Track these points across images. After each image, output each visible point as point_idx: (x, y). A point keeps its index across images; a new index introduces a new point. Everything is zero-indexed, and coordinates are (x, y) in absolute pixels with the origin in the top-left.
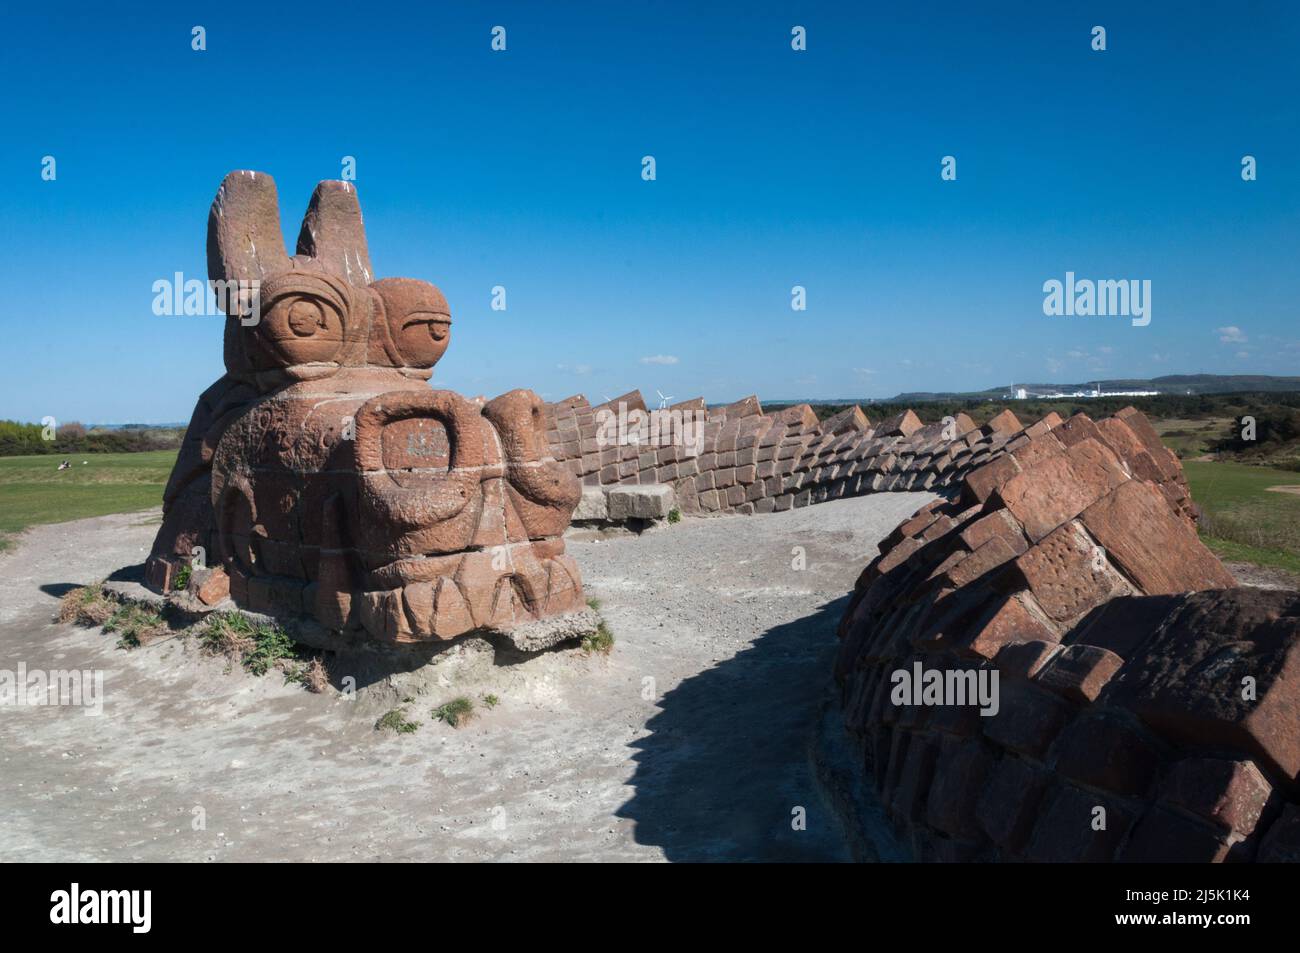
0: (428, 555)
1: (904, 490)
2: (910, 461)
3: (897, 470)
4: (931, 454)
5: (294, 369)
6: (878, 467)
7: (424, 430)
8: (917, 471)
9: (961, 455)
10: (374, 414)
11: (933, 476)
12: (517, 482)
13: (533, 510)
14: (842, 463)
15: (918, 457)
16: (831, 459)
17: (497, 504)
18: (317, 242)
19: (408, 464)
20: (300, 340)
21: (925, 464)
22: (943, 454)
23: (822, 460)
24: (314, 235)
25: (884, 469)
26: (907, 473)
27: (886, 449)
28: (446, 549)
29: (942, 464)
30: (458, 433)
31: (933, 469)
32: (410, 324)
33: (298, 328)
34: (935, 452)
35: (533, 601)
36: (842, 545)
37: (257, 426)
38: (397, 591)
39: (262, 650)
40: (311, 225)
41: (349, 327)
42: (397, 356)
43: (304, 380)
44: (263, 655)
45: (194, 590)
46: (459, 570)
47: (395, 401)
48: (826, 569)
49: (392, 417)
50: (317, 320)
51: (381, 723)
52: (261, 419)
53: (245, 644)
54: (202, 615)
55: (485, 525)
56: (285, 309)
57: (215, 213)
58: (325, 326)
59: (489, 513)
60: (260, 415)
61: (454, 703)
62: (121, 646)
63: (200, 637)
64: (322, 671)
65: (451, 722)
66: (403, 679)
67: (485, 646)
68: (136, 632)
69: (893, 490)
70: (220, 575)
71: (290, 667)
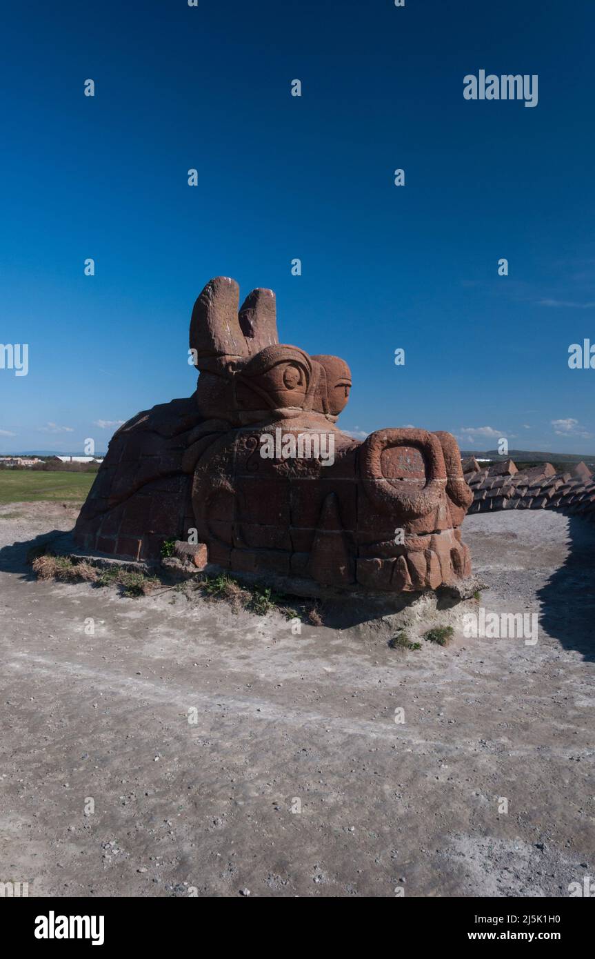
0: (419, 535)
1: (526, 508)
2: (525, 491)
3: (517, 496)
4: (540, 487)
5: (283, 410)
6: (504, 493)
7: (408, 454)
8: (534, 497)
9: (562, 488)
11: (545, 501)
12: (450, 490)
13: (457, 509)
15: (530, 489)
17: (444, 505)
18: (255, 328)
19: (401, 476)
20: (289, 392)
21: (538, 493)
22: (549, 487)
24: (252, 323)
25: (509, 496)
26: (526, 498)
27: (506, 483)
28: (428, 530)
29: (551, 492)
32: (338, 386)
33: (289, 384)
34: (543, 485)
35: (460, 566)
36: (515, 541)
37: (243, 447)
38: (402, 557)
39: (263, 598)
40: (249, 317)
41: (310, 386)
42: (328, 406)
43: (287, 418)
44: (264, 601)
45: (186, 557)
46: (432, 545)
47: (395, 434)
48: (520, 555)
49: (391, 444)
50: (297, 379)
51: (392, 644)
52: (247, 443)
53: (242, 593)
54: (192, 575)
55: (441, 517)
56: (281, 369)
57: (204, 303)
58: (300, 383)
59: (442, 509)
60: (246, 440)
61: (437, 630)
62: (122, 595)
63: (196, 590)
64: (318, 612)
65: (440, 642)
66: (391, 616)
67: (434, 595)
68: (140, 586)
69: (518, 508)
70: (205, 547)
71: (286, 610)
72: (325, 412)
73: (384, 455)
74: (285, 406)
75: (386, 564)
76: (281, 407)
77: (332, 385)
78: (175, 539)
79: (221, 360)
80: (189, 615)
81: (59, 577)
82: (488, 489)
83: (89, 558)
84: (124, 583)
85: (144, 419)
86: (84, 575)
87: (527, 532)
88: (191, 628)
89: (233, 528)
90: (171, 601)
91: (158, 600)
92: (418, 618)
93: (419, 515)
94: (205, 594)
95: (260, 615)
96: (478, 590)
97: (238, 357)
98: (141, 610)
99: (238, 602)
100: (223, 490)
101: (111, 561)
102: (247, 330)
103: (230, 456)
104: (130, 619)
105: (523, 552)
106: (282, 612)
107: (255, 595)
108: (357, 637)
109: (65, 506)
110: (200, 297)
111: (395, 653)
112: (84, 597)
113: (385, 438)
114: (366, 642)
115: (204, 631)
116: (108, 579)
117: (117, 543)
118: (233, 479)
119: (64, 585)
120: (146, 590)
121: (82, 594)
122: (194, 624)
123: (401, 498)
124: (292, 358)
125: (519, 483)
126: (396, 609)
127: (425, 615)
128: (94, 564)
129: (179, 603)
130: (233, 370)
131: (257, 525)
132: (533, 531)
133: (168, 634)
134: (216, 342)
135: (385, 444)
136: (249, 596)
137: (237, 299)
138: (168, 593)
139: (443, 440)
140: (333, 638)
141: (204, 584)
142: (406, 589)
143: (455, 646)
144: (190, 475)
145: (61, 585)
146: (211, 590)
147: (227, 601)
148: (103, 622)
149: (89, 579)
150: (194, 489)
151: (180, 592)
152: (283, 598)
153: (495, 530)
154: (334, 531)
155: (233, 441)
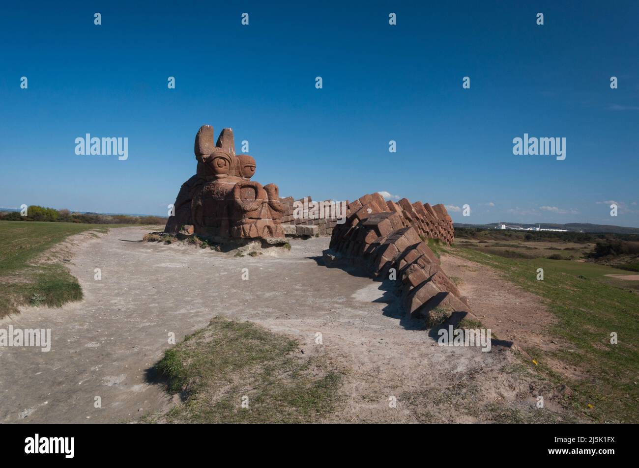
0: (249, 218)
5: (218, 175)
7: (250, 190)
10: (239, 186)
12: (271, 205)
13: (274, 212)
17: (265, 209)
19: (246, 198)
20: (220, 168)
24: (221, 142)
28: (253, 217)
32: (246, 166)
33: (219, 165)
35: (273, 233)
37: (206, 189)
38: (242, 226)
39: (206, 243)
40: (221, 139)
41: (232, 166)
42: (242, 174)
43: (219, 178)
45: (186, 230)
46: (254, 223)
47: (244, 183)
49: (243, 187)
50: (224, 164)
53: (200, 242)
54: (187, 237)
55: (263, 214)
56: (216, 161)
58: (226, 166)
59: (263, 211)
60: (207, 187)
61: (255, 253)
62: (164, 244)
63: (187, 241)
64: (220, 247)
65: (252, 256)
67: (258, 242)
70: (192, 227)
71: (212, 247)
72: (241, 177)
73: (240, 191)
74: (219, 174)
75: (238, 229)
77: (243, 166)
78: (185, 224)
79: (202, 157)
80: (180, 248)
84: (167, 240)
88: (178, 251)
89: (202, 219)
91: (174, 245)
92: (249, 249)
94: (189, 243)
95: (203, 249)
97: (206, 156)
98: (166, 247)
99: (197, 245)
101: (168, 234)
103: (202, 193)
108: (228, 254)
112: (152, 245)
113: (241, 185)
116: (163, 240)
118: (202, 201)
120: (172, 242)
124: (220, 156)
127: (253, 248)
128: (164, 236)
129: (180, 245)
130: (205, 161)
131: (208, 218)
134: (201, 150)
135: (241, 187)
136: (202, 243)
138: (178, 243)
141: (190, 239)
142: (243, 238)
143: (258, 257)
144: (191, 201)
146: (191, 241)
147: (195, 244)
148: (151, 250)
149: (157, 240)
150: (192, 206)
151: (182, 242)
152: (211, 243)
154: (226, 218)
155: (203, 187)
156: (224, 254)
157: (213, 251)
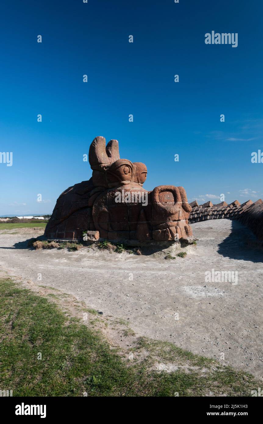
0: (173, 221)
1: (216, 219)
2: (216, 212)
3: (213, 214)
4: (221, 210)
6: (208, 214)
7: (168, 194)
8: (219, 214)
9: (229, 210)
10: (159, 190)
11: (223, 215)
12: (183, 206)
13: (185, 212)
14: (197, 214)
15: (218, 211)
16: (194, 213)
18: (111, 154)
19: (166, 201)
20: (126, 175)
21: (220, 213)
22: (225, 210)
23: (191, 213)
24: (110, 152)
25: (210, 214)
26: (216, 215)
27: (209, 210)
28: (176, 219)
29: (226, 212)
30: (177, 194)
31: (224, 213)
32: (143, 173)
33: (125, 172)
34: (223, 210)
35: (188, 232)
36: (212, 230)
37: (110, 196)
38: (168, 229)
39: (120, 247)
40: (109, 150)
41: (133, 173)
42: (139, 180)
43: (125, 185)
44: (121, 248)
45: (92, 236)
46: (178, 224)
47: (164, 187)
48: (213, 234)
49: (162, 191)
50: (128, 171)
51: (166, 258)
52: (111, 194)
53: (113, 247)
54: (94, 242)
55: (181, 215)
56: (123, 168)
57: (93, 146)
58: (129, 172)
59: (181, 212)
60: (111, 193)
61: (181, 253)
62: (69, 251)
63: (96, 247)
64: (140, 250)
65: (182, 257)
66: (165, 250)
67: (180, 243)
68: (76, 247)
69: (213, 219)
70: (98, 232)
71: (129, 251)
72: (138, 182)
73: (160, 195)
74: (125, 181)
75: (162, 232)
76: (123, 181)
77: (141, 173)
78: (87, 230)
79: (101, 166)
80: (94, 255)
81: (44, 248)
82: (202, 213)
83: (55, 240)
84: (69, 247)
85: (72, 189)
86: (54, 245)
87: (216, 227)
88: (96, 258)
89: (108, 225)
90: (87, 251)
91: (82, 251)
92: (174, 250)
93: (173, 214)
94: (99, 248)
95: (120, 253)
96: (195, 241)
97: (106, 164)
98: (77, 255)
99: (111, 250)
100: (104, 211)
101: (64, 240)
102: (109, 155)
103: (106, 199)
104: (74, 257)
105: (214, 233)
106: (127, 252)
107: (117, 247)
108: (154, 257)
109: (35, 229)
110: (92, 144)
111: (167, 260)
112: (55, 253)
113: (160, 189)
114: (157, 258)
115: (101, 259)
116: (63, 246)
117: (65, 234)
118: (107, 207)
119: (47, 250)
120: (78, 248)
121: (54, 252)
122: (97, 257)
123: (166, 209)
124: (126, 163)
125: (213, 210)
126: (166, 247)
127: (177, 249)
128: (57, 242)
129: (90, 252)
130: (105, 169)
131: (117, 223)
132: (219, 226)
133: (88, 260)
134: (99, 159)
135: (160, 191)
136: (115, 247)
137: (105, 144)
138: (86, 249)
139: (180, 189)
140: (146, 258)
141: (99, 244)
142: (169, 239)
143: (187, 258)
144: (91, 207)
145: (45, 250)
146: (101, 246)
147: (108, 249)
148: (64, 259)
149: (56, 247)
150: (93, 212)
151: (91, 248)
152: (127, 247)
153: (204, 227)
154: (144, 222)
155: (107, 194)
156: (148, 258)
157: (132, 255)
